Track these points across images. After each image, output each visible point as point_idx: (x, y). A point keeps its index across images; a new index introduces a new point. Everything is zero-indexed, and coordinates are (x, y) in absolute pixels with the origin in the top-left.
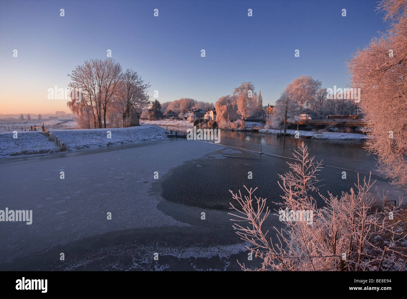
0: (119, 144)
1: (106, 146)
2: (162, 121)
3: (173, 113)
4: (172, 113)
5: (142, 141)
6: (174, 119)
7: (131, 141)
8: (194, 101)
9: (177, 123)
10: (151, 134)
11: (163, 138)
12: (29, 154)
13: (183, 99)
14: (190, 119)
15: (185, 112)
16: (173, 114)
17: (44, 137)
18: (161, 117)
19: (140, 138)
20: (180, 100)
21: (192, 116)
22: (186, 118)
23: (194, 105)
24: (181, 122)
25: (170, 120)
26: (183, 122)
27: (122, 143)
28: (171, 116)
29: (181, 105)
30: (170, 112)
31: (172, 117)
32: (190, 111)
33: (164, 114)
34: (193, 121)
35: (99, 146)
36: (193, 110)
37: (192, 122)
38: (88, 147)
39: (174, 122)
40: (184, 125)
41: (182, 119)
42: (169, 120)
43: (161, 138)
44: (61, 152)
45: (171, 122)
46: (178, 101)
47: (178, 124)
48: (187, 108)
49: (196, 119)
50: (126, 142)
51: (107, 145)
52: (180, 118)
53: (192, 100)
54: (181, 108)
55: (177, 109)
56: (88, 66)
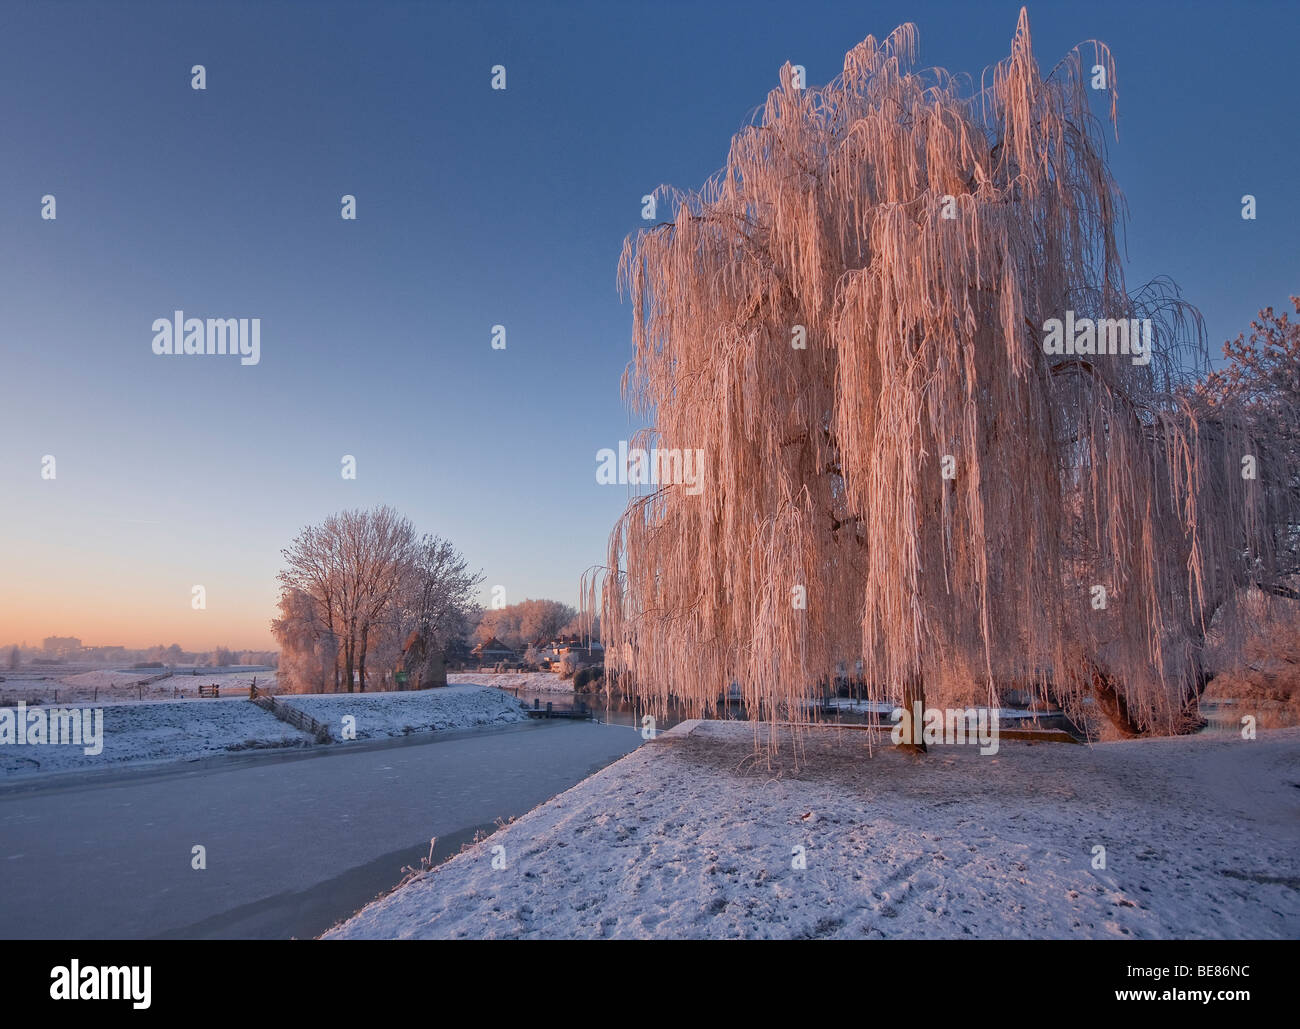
0: (427, 729)
1: (403, 734)
2: (471, 675)
3: (503, 647)
4: (498, 649)
5: (474, 725)
6: (507, 668)
7: (451, 724)
8: (565, 610)
9: (520, 681)
10: (490, 708)
11: (519, 719)
12: (261, 748)
13: (529, 602)
14: (560, 666)
15: (540, 645)
16: (503, 652)
17: (262, 711)
18: (465, 660)
19: (470, 717)
20: (522, 605)
21: (567, 660)
22: (547, 666)
23: (566, 624)
24: (532, 676)
25: (496, 672)
26: (541, 678)
27: (433, 728)
28: (500, 658)
29: (526, 621)
30: (492, 643)
31: (502, 660)
32: (558, 641)
33: (473, 652)
34: (571, 674)
35: (390, 734)
36: (565, 639)
37: (567, 676)
38: (368, 736)
39: (511, 677)
40: (544, 686)
41: (534, 669)
42: (493, 670)
43: (515, 720)
44: (323, 746)
45: (502, 676)
46: (515, 608)
47: (525, 683)
48: (545, 633)
49: (579, 668)
50: (441, 725)
51: (403, 731)
52: (526, 666)
53: (560, 606)
54: (526, 631)
55: (511, 635)
56: (333, 528)
